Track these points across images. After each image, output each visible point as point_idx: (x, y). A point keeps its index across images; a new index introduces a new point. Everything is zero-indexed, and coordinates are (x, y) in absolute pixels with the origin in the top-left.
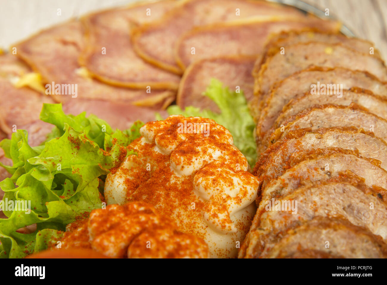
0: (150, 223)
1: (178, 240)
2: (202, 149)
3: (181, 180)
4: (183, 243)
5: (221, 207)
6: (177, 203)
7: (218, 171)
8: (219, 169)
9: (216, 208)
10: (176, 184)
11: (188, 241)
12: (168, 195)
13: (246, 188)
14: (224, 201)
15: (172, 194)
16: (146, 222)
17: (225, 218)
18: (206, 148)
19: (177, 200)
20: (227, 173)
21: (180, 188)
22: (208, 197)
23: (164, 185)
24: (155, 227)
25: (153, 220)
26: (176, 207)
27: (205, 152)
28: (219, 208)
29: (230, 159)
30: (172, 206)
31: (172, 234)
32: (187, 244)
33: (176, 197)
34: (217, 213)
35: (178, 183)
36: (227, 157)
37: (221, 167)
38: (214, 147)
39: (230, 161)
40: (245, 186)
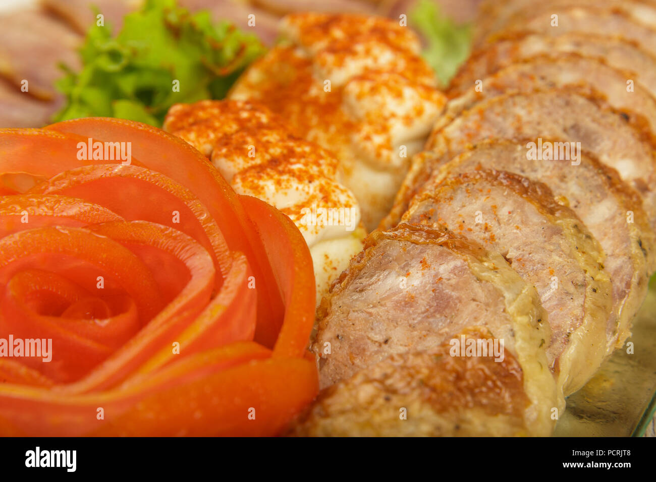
0: (254, 121)
1: (291, 144)
2: (364, 48)
4: (298, 150)
5: (379, 127)
9: (372, 128)
11: (307, 149)
14: (386, 119)
15: (310, 109)
16: (249, 120)
17: (383, 142)
18: (371, 47)
21: (323, 102)
22: (361, 113)
23: (299, 99)
24: (261, 126)
25: (258, 118)
27: (368, 52)
28: (376, 128)
31: (285, 137)
32: (305, 152)
33: (314, 113)
34: (371, 135)
35: (321, 95)
37: (389, 73)
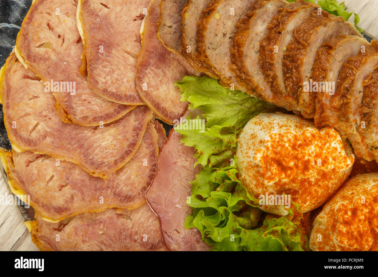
2: (308, 156)
3: (315, 175)
5: (343, 160)
6: (327, 183)
7: (325, 153)
8: (324, 152)
9: (343, 163)
10: (316, 179)
12: (319, 186)
13: (338, 140)
15: (320, 183)
17: (350, 160)
18: (308, 153)
19: (325, 182)
20: (328, 148)
21: (320, 178)
23: (312, 185)
26: (328, 184)
28: (343, 161)
29: (318, 141)
30: (326, 186)
33: (323, 182)
34: (346, 164)
35: (316, 177)
36: (316, 142)
37: (322, 150)
38: (308, 148)
39: (319, 142)
40: (337, 140)
